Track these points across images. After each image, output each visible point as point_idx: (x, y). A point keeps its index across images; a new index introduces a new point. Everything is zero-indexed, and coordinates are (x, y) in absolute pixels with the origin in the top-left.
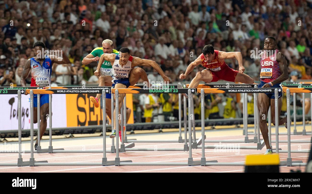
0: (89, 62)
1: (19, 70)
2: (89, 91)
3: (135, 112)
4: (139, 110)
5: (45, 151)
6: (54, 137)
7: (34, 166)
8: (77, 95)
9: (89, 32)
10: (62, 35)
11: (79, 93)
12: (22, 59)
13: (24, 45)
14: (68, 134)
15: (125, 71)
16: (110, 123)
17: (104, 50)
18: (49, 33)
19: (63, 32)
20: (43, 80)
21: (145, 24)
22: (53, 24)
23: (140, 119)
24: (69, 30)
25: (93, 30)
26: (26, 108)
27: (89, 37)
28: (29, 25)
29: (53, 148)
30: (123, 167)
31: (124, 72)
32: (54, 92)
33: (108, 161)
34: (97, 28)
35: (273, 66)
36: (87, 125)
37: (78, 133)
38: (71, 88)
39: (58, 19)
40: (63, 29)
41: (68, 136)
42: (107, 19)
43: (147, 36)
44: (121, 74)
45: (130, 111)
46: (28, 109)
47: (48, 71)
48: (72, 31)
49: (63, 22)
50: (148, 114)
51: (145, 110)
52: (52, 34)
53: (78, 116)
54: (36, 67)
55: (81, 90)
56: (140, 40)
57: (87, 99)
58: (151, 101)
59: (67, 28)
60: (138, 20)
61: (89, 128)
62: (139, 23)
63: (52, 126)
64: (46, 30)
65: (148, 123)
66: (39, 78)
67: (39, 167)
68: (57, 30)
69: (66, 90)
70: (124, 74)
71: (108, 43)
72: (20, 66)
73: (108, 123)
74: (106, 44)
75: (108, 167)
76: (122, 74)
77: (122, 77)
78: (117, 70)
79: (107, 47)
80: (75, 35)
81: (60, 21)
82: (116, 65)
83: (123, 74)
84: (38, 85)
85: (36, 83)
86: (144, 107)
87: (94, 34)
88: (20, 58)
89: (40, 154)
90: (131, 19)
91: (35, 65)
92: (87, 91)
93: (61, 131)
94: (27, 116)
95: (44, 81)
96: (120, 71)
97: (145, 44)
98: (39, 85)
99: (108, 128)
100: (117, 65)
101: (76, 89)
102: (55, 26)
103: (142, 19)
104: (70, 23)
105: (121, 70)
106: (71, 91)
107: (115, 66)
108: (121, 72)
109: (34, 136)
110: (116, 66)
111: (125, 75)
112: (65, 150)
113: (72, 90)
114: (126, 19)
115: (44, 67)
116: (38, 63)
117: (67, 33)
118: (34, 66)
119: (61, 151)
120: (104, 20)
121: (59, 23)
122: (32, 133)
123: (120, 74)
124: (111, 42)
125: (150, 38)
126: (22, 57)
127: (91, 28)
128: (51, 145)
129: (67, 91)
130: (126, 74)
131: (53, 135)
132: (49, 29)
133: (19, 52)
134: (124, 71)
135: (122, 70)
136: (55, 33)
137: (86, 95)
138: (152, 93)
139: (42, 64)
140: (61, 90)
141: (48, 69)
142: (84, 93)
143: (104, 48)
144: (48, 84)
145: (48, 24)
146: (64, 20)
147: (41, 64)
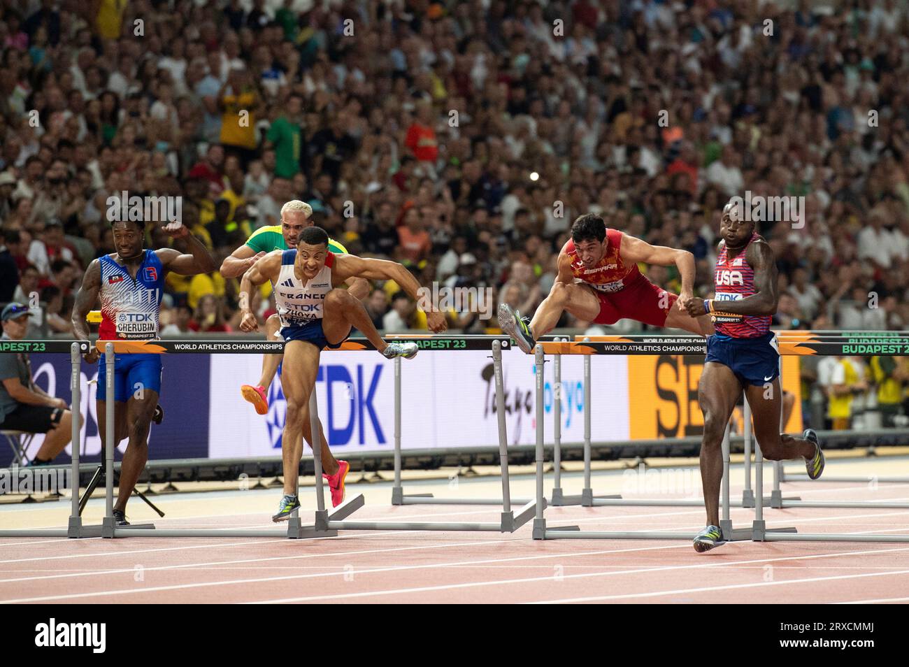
0: (239, 269)
1: (508, 293)
2: (686, 349)
3: (807, 403)
4: (817, 397)
5: (573, 501)
6: (596, 465)
7: (545, 539)
8: (654, 358)
9: (688, 197)
10: (620, 204)
11: (661, 353)
12: (517, 266)
13: (521, 229)
14: (632, 457)
15: (314, 298)
16: (740, 432)
17: (287, 231)
18: (586, 198)
19: (622, 195)
20: (137, 320)
21: (834, 178)
22: (597, 174)
23: (819, 422)
24: (635, 191)
25: (698, 192)
26: (524, 391)
27: (687, 210)
28: (534, 176)
29: (595, 493)
30: (774, 546)
31: (312, 302)
32: (596, 351)
33: (734, 528)
34: (711, 187)
35: (742, 283)
36: (681, 436)
37: (658, 455)
38: (641, 339)
39: (609, 161)
40: (623, 187)
41: (633, 462)
42: (735, 164)
43: (838, 208)
44: (302, 306)
45: (793, 399)
46: (529, 394)
47: (154, 293)
48: (644, 193)
49: (621, 169)
50: (839, 410)
51: (832, 398)
52: (594, 201)
53: (658, 413)
54: (116, 281)
55: (667, 344)
56: (820, 217)
57: (682, 369)
58: (847, 375)
59: (633, 184)
60: (816, 165)
61: (687, 444)
62: (818, 175)
63: (592, 436)
64: (578, 190)
65: (838, 432)
66: (126, 313)
67: (558, 541)
68: (606, 192)
69: (628, 345)
70: (311, 308)
71: (300, 211)
72: (512, 281)
73: (736, 431)
74: (294, 213)
75: (733, 544)
76: (304, 308)
77: (305, 316)
78: (290, 296)
79: (295, 223)
80: (652, 202)
81: (613, 167)
82: (286, 282)
83: (306, 308)
84: (124, 336)
85: (118, 330)
86: (831, 392)
87: (702, 200)
88: (512, 262)
89: (560, 509)
90: (797, 164)
91: (114, 276)
92: (681, 349)
93: (614, 450)
94: (529, 409)
95: (140, 323)
96: (297, 297)
97: (832, 228)
98: (127, 334)
99: (735, 445)
100: (290, 280)
101: (654, 341)
102: (601, 179)
103: (826, 162)
104: (641, 172)
105: (300, 296)
106: (640, 348)
107: (283, 284)
108: (302, 301)
109: (546, 461)
110: (287, 285)
111: (314, 311)
112: (624, 500)
113: (643, 345)
114: (786, 162)
115: (142, 281)
116: (124, 269)
117: (631, 198)
118: (110, 278)
119: (615, 501)
120: (727, 164)
121: (612, 173)
122: (539, 455)
123: (299, 308)
124: (306, 208)
125: (846, 213)
126: (517, 259)
127: (694, 187)
128: (589, 486)
129: (630, 348)
130: (315, 307)
131: (593, 459)
132: (585, 186)
133: (508, 248)
134: (310, 297)
135: (306, 295)
136: (602, 198)
137: (680, 358)
138: (850, 354)
139: (134, 275)
140: (615, 344)
141: (153, 290)
142: (674, 353)
143: (287, 226)
144: (151, 331)
145: (583, 174)
146: (625, 165)
147: (132, 273)
